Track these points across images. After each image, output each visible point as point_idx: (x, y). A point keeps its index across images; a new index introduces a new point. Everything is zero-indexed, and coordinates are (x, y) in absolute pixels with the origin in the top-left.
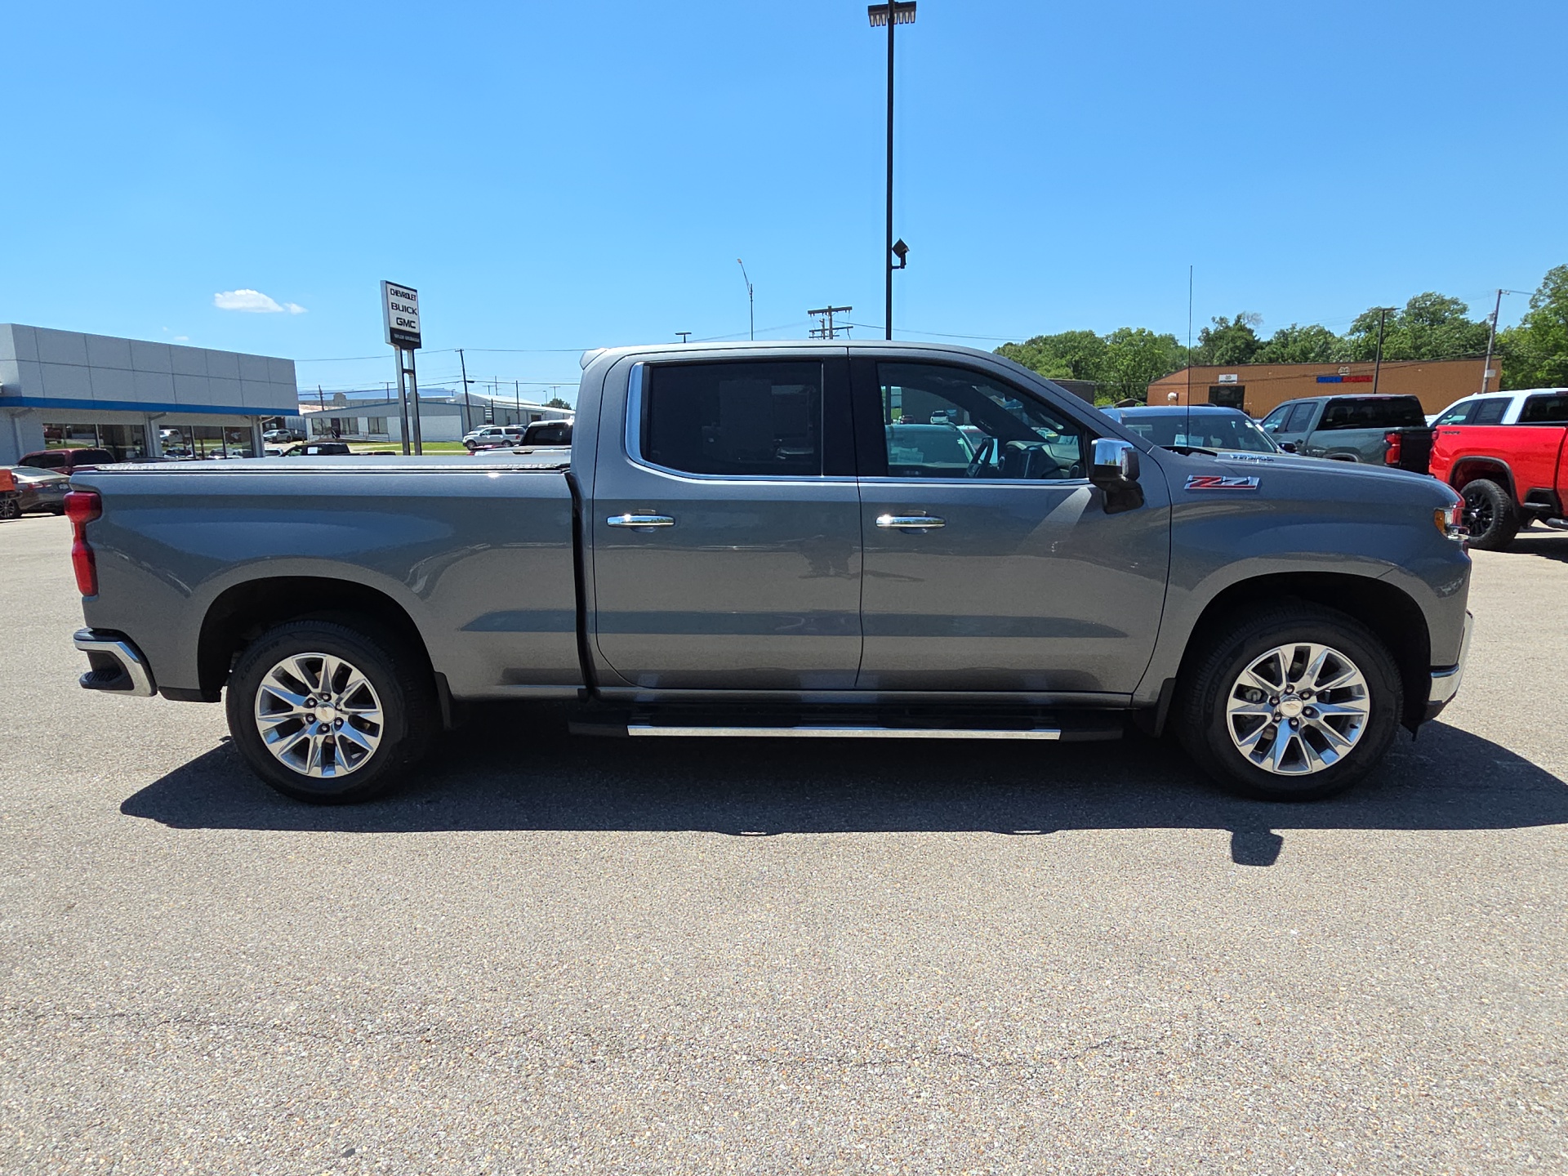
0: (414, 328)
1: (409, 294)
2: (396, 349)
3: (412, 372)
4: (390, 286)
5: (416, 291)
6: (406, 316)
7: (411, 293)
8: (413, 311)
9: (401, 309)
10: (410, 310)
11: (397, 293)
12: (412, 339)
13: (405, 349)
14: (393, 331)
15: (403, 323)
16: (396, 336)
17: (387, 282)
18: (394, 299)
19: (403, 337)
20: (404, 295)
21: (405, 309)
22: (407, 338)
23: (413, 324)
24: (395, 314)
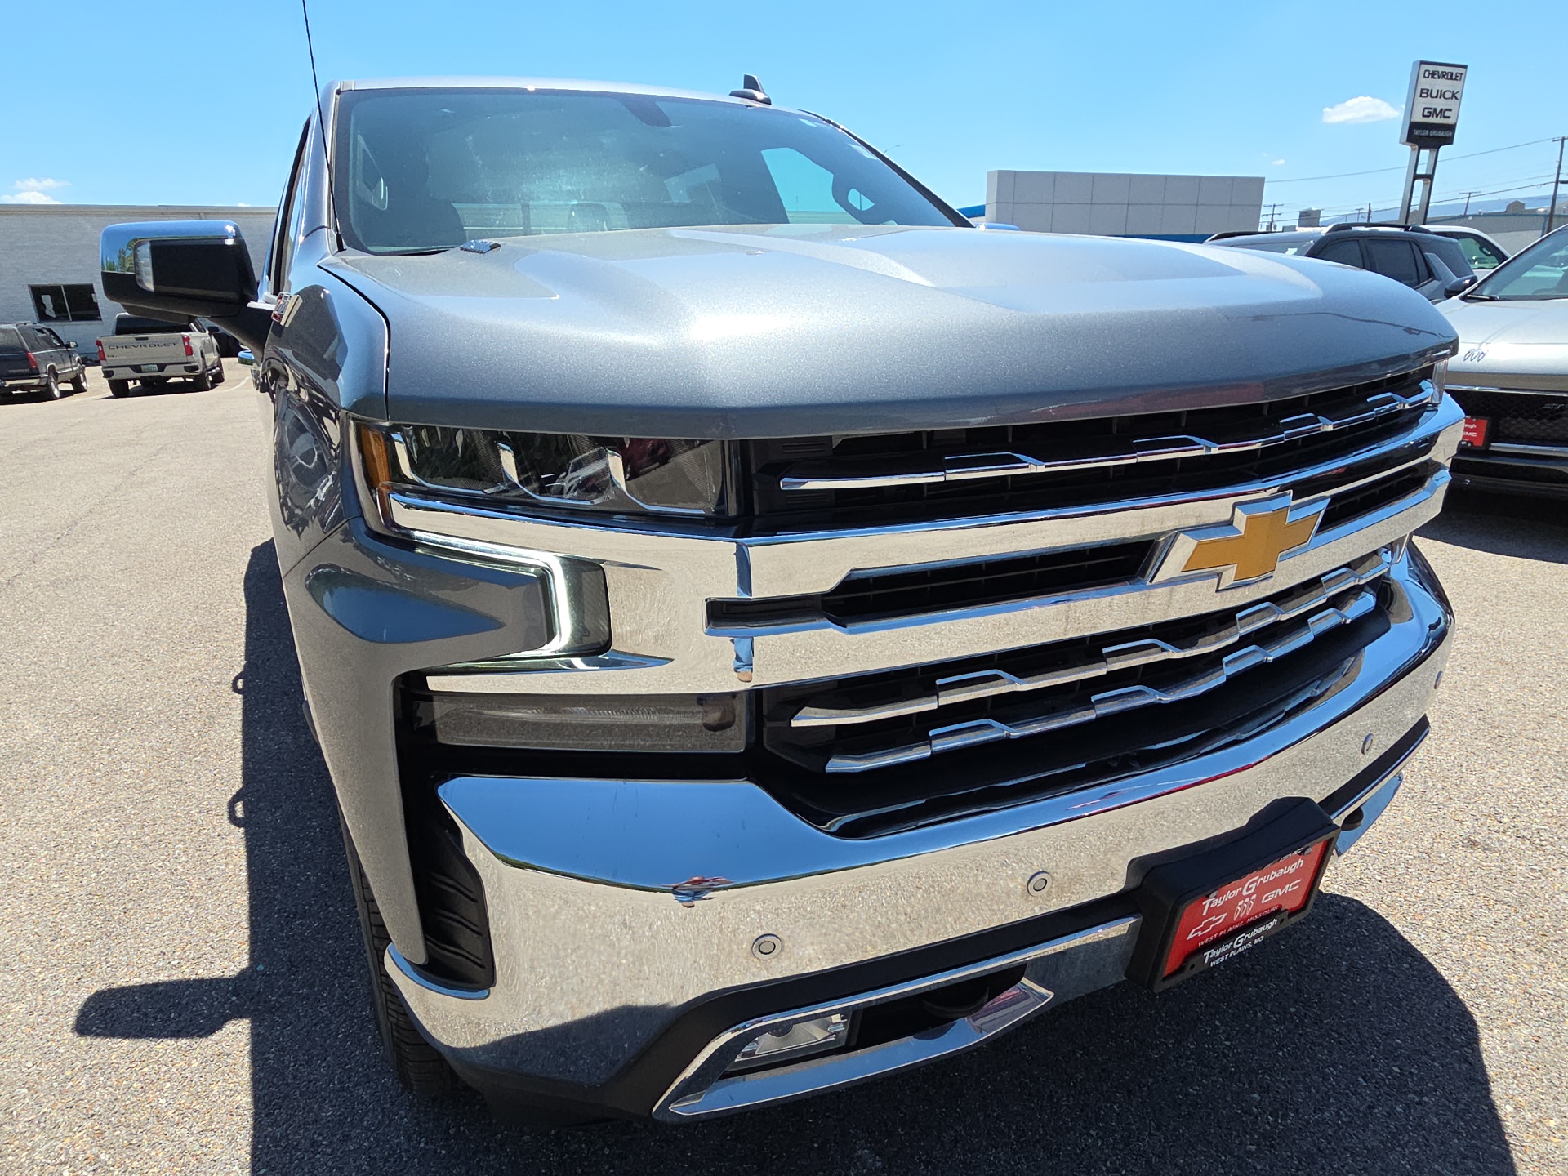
0: (1449, 117)
1: (1453, 72)
2: (1413, 150)
3: (1429, 178)
4: (1425, 67)
5: (1465, 67)
6: (1438, 104)
7: (1455, 70)
8: (1454, 96)
9: (1434, 94)
10: (1448, 95)
11: (1433, 75)
12: (1441, 134)
13: (1426, 147)
14: (1413, 126)
15: (1432, 112)
16: (1417, 132)
17: (1422, 63)
18: (1426, 83)
19: (1426, 133)
20: (1444, 75)
21: (1441, 94)
22: (1433, 133)
23: (1447, 114)
24: (1422, 103)
